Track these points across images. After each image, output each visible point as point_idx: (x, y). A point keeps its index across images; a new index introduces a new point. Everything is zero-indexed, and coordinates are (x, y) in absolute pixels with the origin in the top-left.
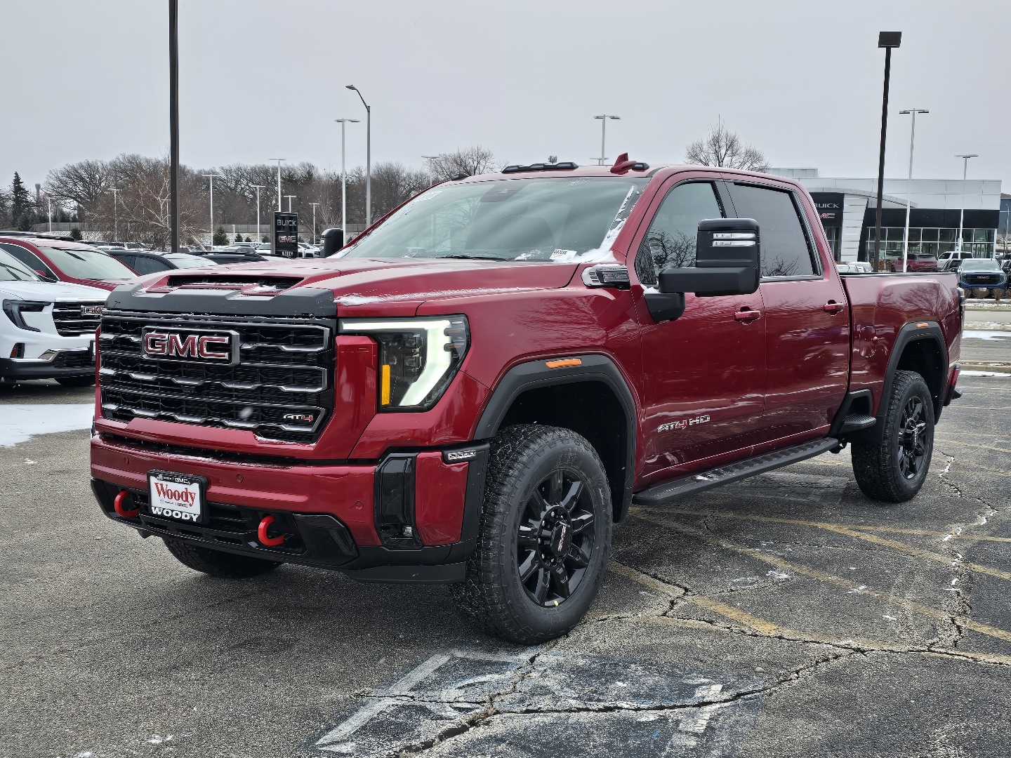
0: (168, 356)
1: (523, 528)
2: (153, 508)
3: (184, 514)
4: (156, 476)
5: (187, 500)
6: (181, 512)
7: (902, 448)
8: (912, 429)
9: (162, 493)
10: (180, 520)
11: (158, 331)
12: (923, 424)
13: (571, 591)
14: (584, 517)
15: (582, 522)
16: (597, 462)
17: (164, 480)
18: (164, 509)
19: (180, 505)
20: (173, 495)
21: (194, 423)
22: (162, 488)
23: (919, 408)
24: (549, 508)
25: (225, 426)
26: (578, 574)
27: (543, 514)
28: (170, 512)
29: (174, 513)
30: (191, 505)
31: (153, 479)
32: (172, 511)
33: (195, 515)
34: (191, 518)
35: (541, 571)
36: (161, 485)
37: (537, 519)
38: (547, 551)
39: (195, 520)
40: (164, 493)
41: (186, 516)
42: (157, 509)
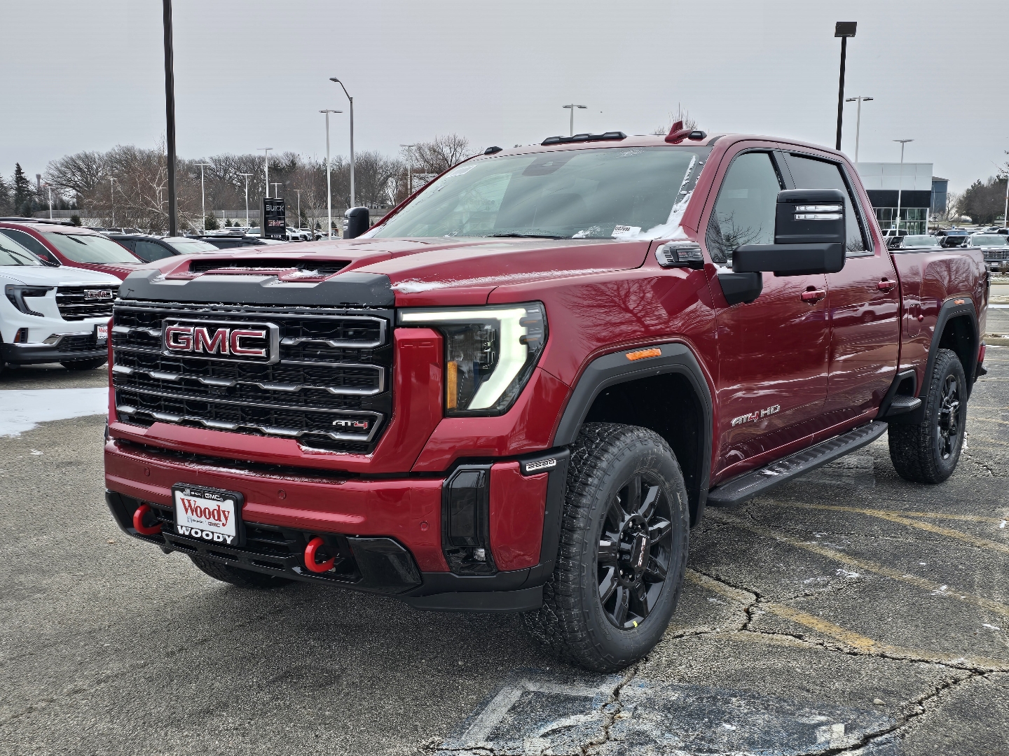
0: (193, 353)
1: (603, 543)
2: (179, 527)
3: (216, 535)
4: (182, 491)
5: (219, 519)
6: (213, 533)
7: (939, 428)
8: (949, 408)
9: (189, 511)
10: (212, 541)
11: (182, 324)
12: (956, 403)
13: (649, 609)
14: (662, 525)
15: (660, 530)
16: (675, 464)
17: (191, 495)
18: (192, 529)
19: (211, 524)
20: (203, 512)
21: (227, 430)
22: (190, 505)
23: (953, 387)
24: (627, 517)
25: (263, 434)
26: (655, 589)
27: (622, 525)
28: (199, 532)
29: (204, 533)
30: (224, 525)
31: (179, 495)
32: (202, 531)
33: (229, 536)
34: (225, 540)
35: (620, 589)
36: (189, 501)
37: (615, 531)
38: (626, 567)
39: (229, 542)
40: (192, 511)
41: (219, 537)
42: (184, 528)
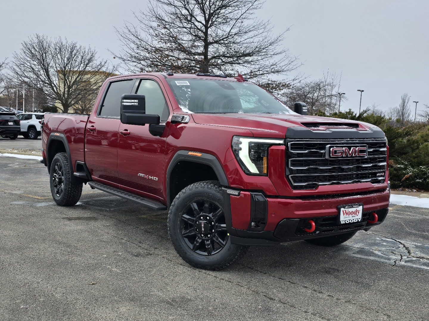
0: (342, 157)
2: (341, 222)
3: (355, 220)
4: (344, 207)
6: (353, 219)
9: (345, 214)
10: (354, 223)
17: (348, 208)
18: (346, 220)
19: (353, 217)
20: (351, 213)
25: (361, 182)
30: (357, 215)
31: (342, 209)
32: (349, 220)
33: (359, 219)
34: (358, 220)
36: (346, 211)
39: (360, 221)
40: (346, 214)
41: (356, 220)
42: (343, 221)
